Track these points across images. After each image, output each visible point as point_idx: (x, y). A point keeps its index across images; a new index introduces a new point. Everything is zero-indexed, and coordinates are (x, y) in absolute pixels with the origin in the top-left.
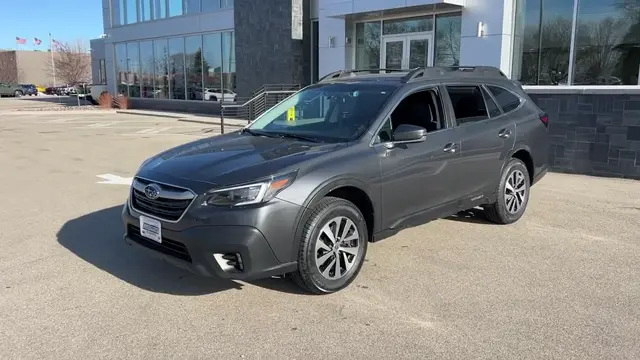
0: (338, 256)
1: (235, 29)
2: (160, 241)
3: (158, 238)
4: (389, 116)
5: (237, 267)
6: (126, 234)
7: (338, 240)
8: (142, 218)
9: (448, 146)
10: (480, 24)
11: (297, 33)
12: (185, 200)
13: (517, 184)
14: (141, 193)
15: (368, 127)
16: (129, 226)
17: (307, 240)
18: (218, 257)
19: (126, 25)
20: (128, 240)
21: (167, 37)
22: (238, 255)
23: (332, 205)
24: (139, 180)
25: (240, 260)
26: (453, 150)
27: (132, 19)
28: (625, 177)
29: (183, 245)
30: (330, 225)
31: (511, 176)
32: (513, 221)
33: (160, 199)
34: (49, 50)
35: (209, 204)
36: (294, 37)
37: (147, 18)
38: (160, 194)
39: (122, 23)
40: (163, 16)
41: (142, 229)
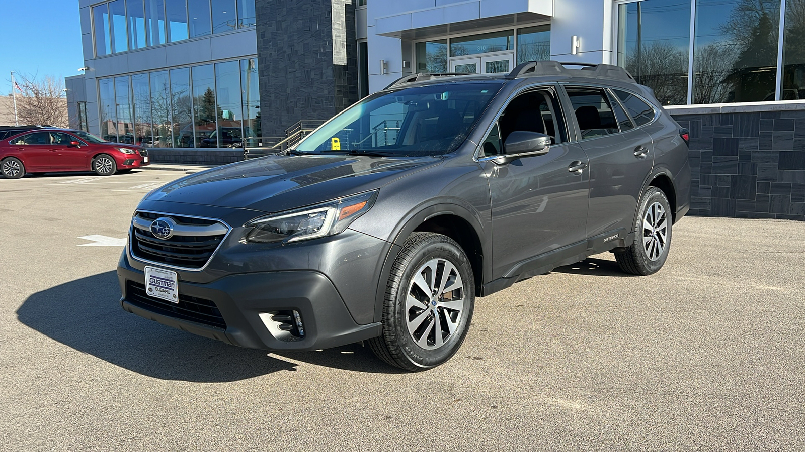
0: (437, 315)
1: (259, 55)
2: (177, 301)
3: (172, 296)
4: (496, 121)
5: (295, 332)
6: (123, 297)
7: (435, 293)
8: (147, 269)
9: (574, 164)
10: (575, 38)
11: (340, 57)
12: (213, 237)
13: (657, 221)
14: (145, 233)
15: (469, 134)
16: (129, 283)
17: (393, 297)
18: (266, 318)
19: (114, 54)
20: (127, 305)
21: (169, 68)
22: (296, 314)
23: (424, 244)
24: (142, 215)
25: (299, 322)
26: (580, 171)
27: (121, 46)
28: (778, 218)
29: (212, 304)
30: (423, 273)
31: (650, 211)
32: (655, 271)
33: (175, 238)
34: (11, 95)
35: (249, 241)
36: (336, 62)
37: (142, 44)
38: (174, 230)
39: (109, 52)
40: (162, 41)
41: (148, 286)
